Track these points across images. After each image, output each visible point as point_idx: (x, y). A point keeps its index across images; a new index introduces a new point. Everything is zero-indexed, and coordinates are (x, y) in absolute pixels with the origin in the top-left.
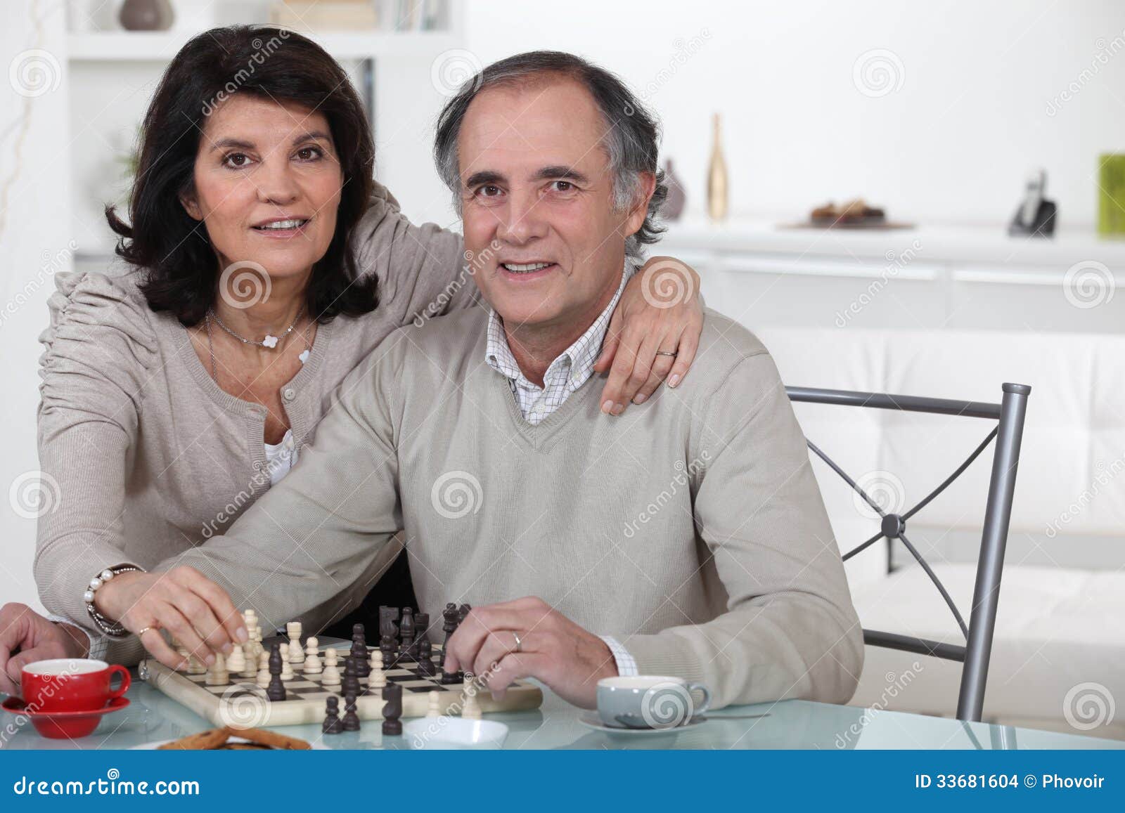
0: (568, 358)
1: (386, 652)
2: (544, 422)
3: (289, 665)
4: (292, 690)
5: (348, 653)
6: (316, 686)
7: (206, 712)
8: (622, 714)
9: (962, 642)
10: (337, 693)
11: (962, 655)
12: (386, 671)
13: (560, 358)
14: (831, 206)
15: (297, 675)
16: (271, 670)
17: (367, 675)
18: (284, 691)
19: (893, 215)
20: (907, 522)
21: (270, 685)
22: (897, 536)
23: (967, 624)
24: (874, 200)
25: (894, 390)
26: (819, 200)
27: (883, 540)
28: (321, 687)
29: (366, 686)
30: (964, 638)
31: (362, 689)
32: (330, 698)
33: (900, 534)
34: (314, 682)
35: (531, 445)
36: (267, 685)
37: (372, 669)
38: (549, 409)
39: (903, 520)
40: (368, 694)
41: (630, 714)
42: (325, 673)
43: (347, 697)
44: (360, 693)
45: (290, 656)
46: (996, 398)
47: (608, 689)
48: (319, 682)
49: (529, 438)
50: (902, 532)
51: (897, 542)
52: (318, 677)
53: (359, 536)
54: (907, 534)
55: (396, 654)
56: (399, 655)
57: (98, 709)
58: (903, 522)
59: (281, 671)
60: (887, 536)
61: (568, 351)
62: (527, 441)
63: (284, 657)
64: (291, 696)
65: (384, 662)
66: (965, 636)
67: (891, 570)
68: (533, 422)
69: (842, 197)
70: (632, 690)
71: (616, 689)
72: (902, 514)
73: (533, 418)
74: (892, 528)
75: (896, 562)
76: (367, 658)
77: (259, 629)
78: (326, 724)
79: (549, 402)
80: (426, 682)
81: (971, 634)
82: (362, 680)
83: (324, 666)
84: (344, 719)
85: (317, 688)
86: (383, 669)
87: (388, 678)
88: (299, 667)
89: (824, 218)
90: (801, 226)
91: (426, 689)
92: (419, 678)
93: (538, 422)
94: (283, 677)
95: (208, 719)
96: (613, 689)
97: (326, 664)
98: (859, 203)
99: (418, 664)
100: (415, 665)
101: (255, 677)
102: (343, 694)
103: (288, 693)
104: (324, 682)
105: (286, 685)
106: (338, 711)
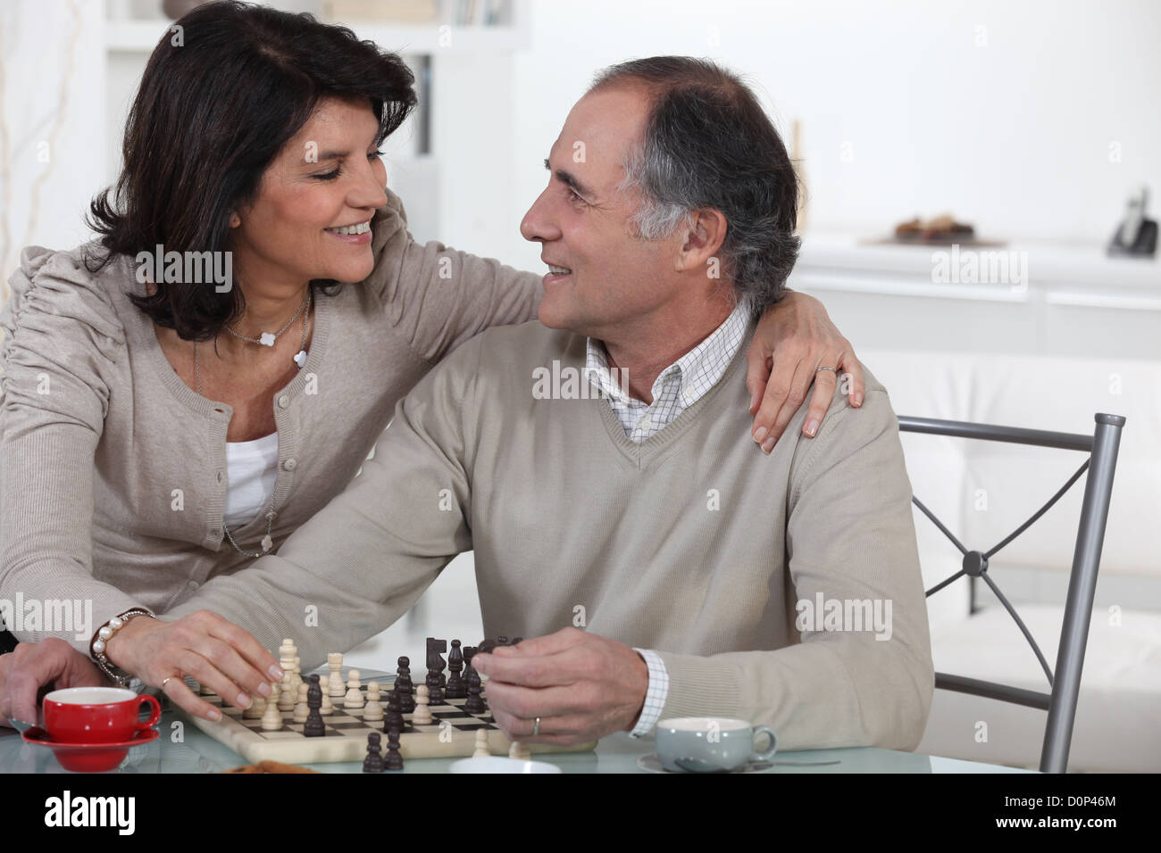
0: (679, 370)
1: (431, 687)
2: (649, 441)
3: (328, 698)
4: (331, 725)
5: (393, 688)
6: (358, 721)
7: (239, 746)
8: (682, 758)
9: (1047, 689)
10: (380, 729)
11: (1046, 703)
12: (432, 708)
13: (669, 369)
14: (917, 222)
15: (337, 709)
16: (310, 704)
17: (412, 711)
18: (323, 726)
19: (983, 231)
20: (990, 559)
21: (308, 719)
22: (980, 574)
23: (1053, 670)
24: (962, 216)
25: (981, 418)
26: (905, 215)
27: (965, 578)
28: (362, 723)
29: (410, 722)
30: (1049, 685)
31: (406, 725)
32: (372, 734)
33: (983, 573)
34: (355, 717)
35: (634, 466)
36: (304, 720)
37: (417, 704)
38: (655, 426)
39: (986, 557)
40: (410, 730)
41: (691, 759)
42: (366, 709)
43: (390, 733)
44: (404, 730)
45: (331, 689)
46: (1089, 430)
47: (668, 731)
48: (361, 718)
49: (632, 457)
50: (985, 570)
51: (980, 581)
52: (359, 712)
53: (420, 560)
54: (989, 573)
55: (443, 690)
56: (447, 689)
57: (125, 741)
58: (985, 560)
59: (320, 705)
60: (969, 574)
61: (679, 362)
62: (630, 461)
63: (324, 690)
64: (330, 731)
65: (430, 697)
66: (1051, 682)
67: (973, 610)
68: (636, 440)
69: (929, 211)
70: (695, 733)
71: (677, 731)
72: (985, 551)
73: (637, 435)
74: (974, 565)
75: (979, 603)
76: (412, 693)
77: (297, 660)
78: (367, 762)
79: (656, 418)
80: (474, 720)
81: (1057, 681)
82: (405, 716)
83: (366, 700)
84: (386, 757)
85: (359, 724)
86: (429, 705)
87: (434, 714)
88: (339, 700)
89: (910, 233)
90: (885, 242)
91: (474, 727)
92: (467, 715)
93: (644, 439)
94: (322, 711)
95: (241, 755)
96: (673, 731)
97: (368, 698)
98: (946, 219)
99: (466, 700)
100: (463, 702)
101: (292, 711)
102: (385, 731)
103: (328, 728)
104: (366, 717)
105: (325, 720)
106: (380, 749)
